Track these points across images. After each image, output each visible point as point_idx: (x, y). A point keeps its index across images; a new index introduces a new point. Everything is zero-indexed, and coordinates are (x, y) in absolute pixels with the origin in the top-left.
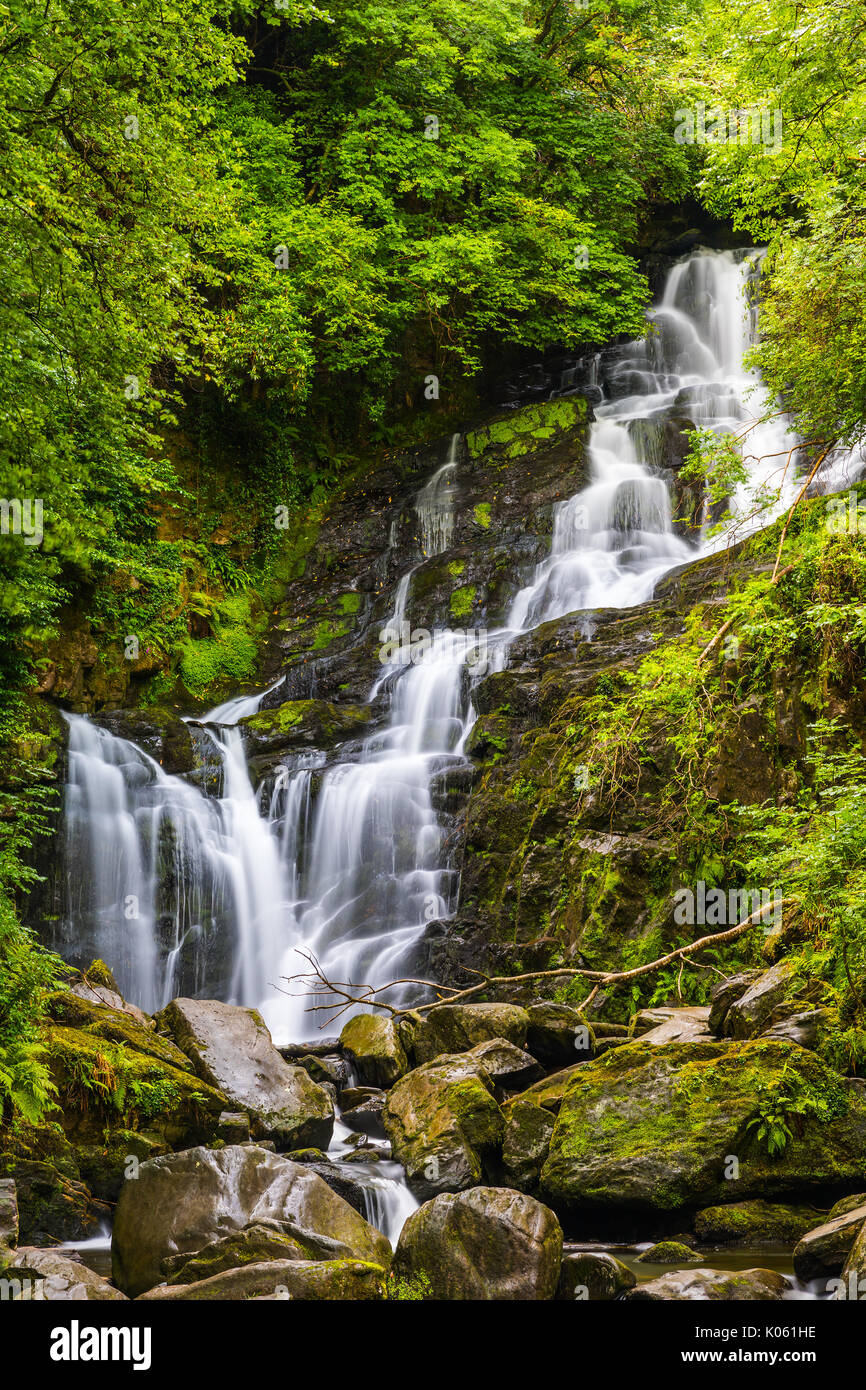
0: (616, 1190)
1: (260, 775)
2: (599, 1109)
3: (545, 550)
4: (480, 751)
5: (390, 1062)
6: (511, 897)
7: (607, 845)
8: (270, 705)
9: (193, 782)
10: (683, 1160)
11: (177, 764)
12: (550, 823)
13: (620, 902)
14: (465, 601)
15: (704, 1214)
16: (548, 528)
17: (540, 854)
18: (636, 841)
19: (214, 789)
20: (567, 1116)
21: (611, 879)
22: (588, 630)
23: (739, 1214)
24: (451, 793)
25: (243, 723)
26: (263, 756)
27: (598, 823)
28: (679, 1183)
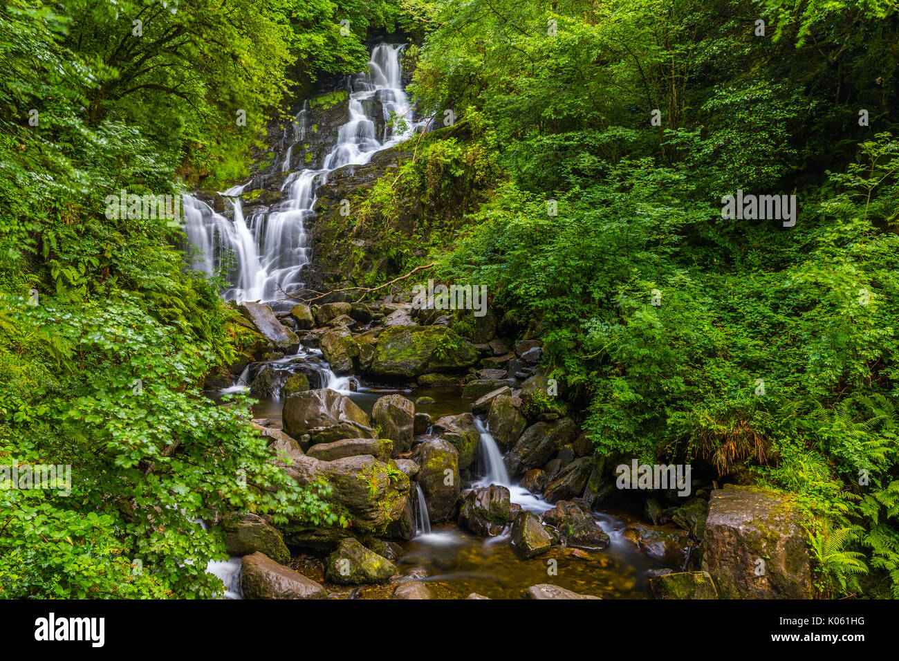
0: (396, 372)
1: (247, 215)
2: (389, 346)
3: (335, 142)
4: (318, 210)
5: (311, 322)
6: (329, 258)
7: (361, 243)
8: (248, 190)
9: (224, 216)
10: (416, 363)
11: (219, 209)
12: (342, 235)
13: (365, 261)
14: (309, 158)
15: (420, 378)
16: (336, 135)
17: (339, 245)
18: (370, 243)
19: (231, 218)
20: (380, 348)
21: (362, 254)
22: (352, 172)
23: (430, 378)
24: (309, 223)
25: (240, 197)
26: (248, 208)
27: (358, 236)
28: (415, 370)
